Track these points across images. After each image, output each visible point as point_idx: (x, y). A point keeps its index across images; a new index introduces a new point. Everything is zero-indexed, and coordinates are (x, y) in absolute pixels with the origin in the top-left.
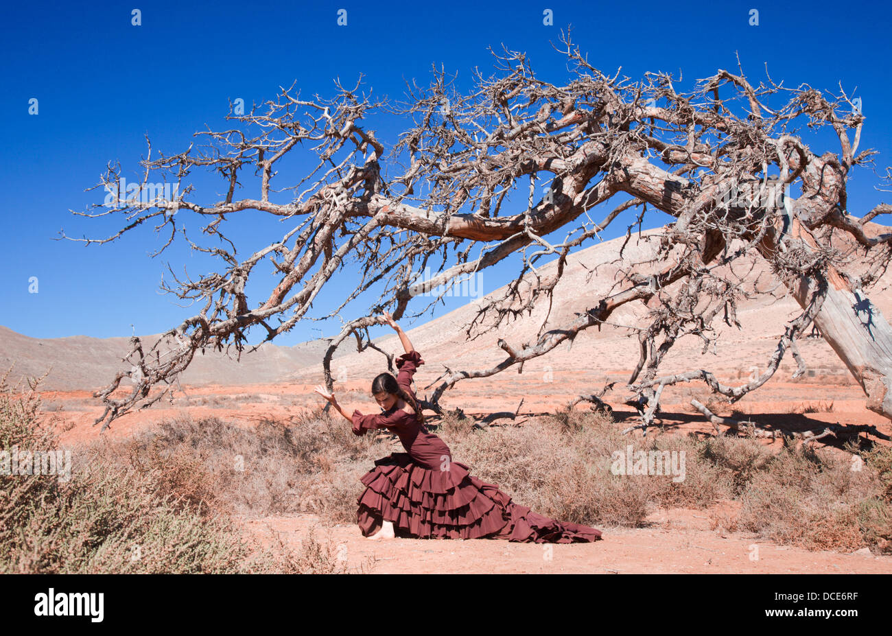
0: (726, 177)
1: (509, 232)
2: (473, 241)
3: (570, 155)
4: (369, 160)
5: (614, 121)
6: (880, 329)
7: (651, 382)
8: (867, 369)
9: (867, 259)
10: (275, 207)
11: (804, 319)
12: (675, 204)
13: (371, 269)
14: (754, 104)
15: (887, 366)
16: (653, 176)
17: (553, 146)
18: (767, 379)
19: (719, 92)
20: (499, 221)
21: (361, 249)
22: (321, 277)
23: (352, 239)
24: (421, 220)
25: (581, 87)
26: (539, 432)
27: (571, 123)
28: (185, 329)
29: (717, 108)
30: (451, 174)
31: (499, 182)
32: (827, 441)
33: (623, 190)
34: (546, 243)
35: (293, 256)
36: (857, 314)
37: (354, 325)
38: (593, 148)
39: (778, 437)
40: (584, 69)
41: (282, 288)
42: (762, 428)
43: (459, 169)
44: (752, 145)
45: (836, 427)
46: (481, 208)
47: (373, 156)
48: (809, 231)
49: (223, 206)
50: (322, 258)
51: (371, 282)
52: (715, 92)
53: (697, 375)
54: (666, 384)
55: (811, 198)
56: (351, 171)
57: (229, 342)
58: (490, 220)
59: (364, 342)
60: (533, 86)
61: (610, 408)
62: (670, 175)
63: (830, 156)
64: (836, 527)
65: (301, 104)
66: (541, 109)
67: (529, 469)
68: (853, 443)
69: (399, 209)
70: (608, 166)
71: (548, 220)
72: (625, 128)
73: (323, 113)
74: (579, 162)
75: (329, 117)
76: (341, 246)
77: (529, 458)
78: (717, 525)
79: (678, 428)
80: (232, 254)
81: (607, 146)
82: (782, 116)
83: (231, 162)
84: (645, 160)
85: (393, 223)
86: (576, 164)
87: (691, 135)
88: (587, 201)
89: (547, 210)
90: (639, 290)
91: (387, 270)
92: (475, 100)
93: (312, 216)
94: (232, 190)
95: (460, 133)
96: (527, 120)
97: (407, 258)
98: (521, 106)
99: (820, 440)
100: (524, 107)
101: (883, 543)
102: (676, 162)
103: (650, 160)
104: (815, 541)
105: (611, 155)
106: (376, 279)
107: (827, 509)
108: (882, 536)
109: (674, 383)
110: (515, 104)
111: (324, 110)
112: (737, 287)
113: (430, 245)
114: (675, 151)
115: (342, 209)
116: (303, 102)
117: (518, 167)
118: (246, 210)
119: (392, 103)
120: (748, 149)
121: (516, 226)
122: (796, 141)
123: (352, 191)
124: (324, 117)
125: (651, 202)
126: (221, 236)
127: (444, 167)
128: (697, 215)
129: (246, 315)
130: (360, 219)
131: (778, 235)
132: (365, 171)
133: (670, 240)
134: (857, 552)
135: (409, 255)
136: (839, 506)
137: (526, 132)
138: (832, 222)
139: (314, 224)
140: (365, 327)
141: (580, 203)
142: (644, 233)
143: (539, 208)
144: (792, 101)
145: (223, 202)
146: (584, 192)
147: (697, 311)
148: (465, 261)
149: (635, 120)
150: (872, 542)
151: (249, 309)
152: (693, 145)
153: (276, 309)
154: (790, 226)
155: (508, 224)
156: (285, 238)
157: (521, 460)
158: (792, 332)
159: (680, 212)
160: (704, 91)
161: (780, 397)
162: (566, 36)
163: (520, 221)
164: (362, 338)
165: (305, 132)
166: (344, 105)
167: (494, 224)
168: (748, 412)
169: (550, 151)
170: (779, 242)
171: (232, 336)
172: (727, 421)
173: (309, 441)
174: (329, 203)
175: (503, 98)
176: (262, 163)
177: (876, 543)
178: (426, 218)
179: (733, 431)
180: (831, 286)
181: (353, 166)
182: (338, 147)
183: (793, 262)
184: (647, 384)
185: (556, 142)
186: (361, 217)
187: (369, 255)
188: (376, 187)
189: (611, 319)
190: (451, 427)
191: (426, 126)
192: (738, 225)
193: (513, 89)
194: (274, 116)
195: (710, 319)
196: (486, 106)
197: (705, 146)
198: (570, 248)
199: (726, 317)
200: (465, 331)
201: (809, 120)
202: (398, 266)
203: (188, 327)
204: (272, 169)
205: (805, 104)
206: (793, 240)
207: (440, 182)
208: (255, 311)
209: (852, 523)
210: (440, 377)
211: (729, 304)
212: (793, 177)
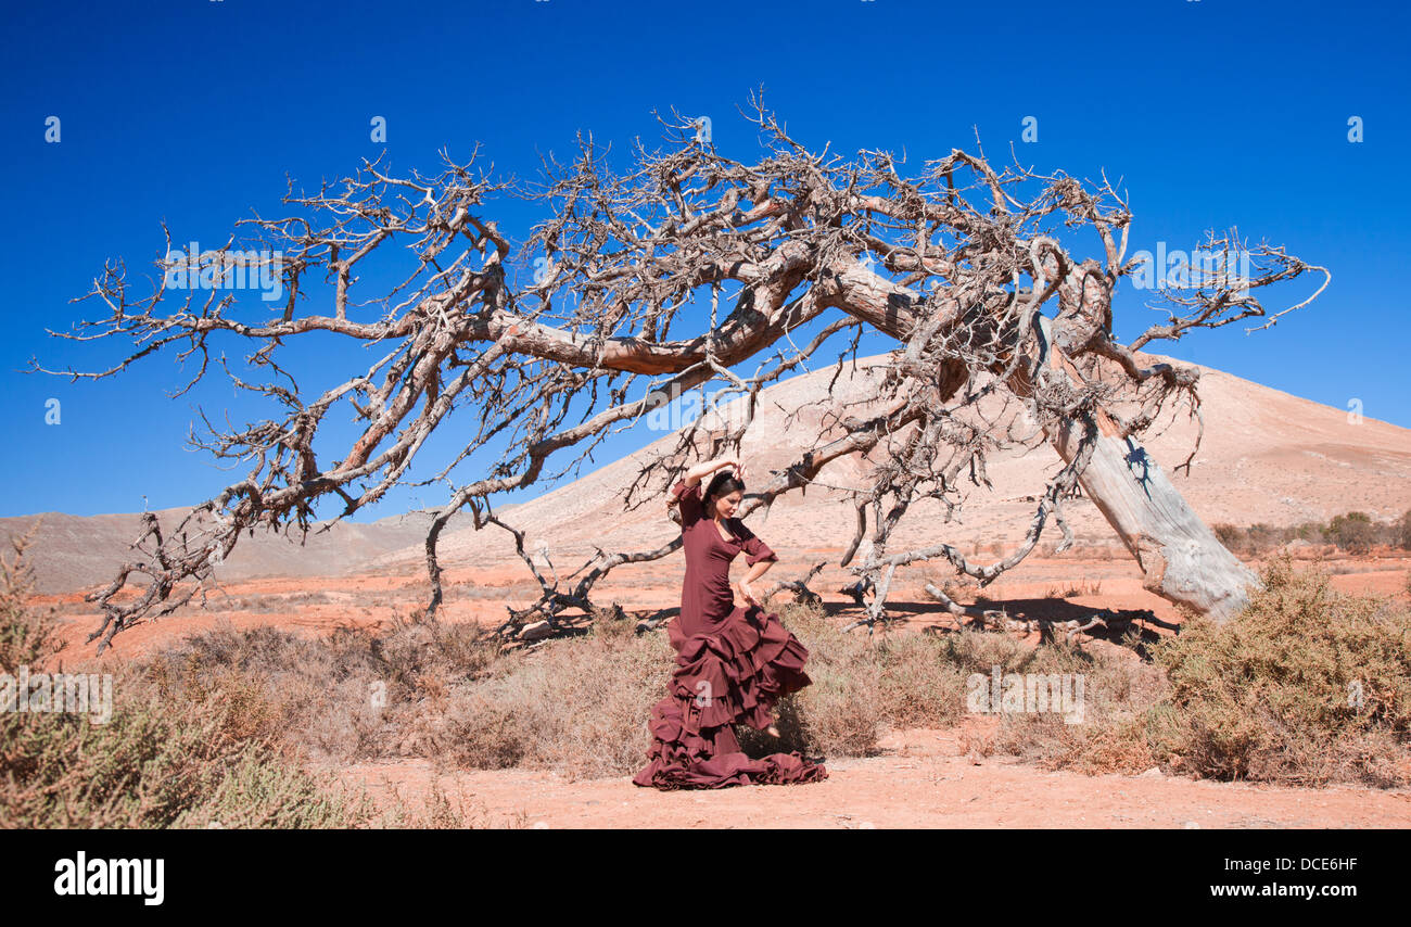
0: (967, 289)
1: (684, 362)
2: (633, 374)
3: (765, 258)
4: (489, 263)
5: (821, 213)
6: (1157, 486)
7: (879, 563)
8: (1143, 537)
9: (1139, 396)
10: (355, 327)
11: (1069, 474)
12: (902, 325)
13: (491, 413)
14: (997, 195)
15: (1168, 533)
16: (874, 288)
17: (742, 246)
18: (1026, 553)
19: (954, 179)
20: (670, 347)
21: (479, 385)
22: (424, 425)
23: (467, 372)
24: (563, 346)
25: (778, 167)
27: (764, 216)
28: (226, 501)
29: (951, 198)
30: (604, 283)
31: (671, 294)
32: (1096, 632)
33: (834, 306)
34: (735, 377)
35: (382, 397)
36: (1130, 467)
37: (469, 491)
38: (796, 249)
39: (1035, 630)
40: (782, 143)
41: (367, 441)
42: (1015, 619)
43: (615, 276)
44: (1000, 248)
45: (1105, 614)
46: (645, 329)
47: (495, 257)
48: (1070, 360)
49: (280, 326)
50: (424, 399)
51: (493, 432)
52: (948, 177)
53: (938, 551)
54: (898, 565)
55: (1070, 317)
56: (464, 278)
57: (289, 518)
58: (658, 346)
59: (484, 514)
60: (714, 165)
61: (820, 600)
62: (891, 285)
63: (1091, 264)
64: (1119, 744)
65: (393, 184)
66: (725, 195)
68: (1133, 634)
69: (533, 330)
70: (815, 275)
71: (736, 347)
72: (836, 223)
73: (425, 196)
74: (775, 268)
75: (434, 202)
76: (451, 381)
78: (969, 750)
79: (906, 621)
80: (293, 393)
81: (813, 247)
82: (1032, 211)
83: (292, 263)
84: (861, 266)
85: (524, 350)
86: (772, 271)
87: (922, 233)
88: (788, 320)
89: (734, 332)
90: (855, 440)
91: (515, 414)
92: (635, 183)
93: (410, 340)
94: (292, 302)
95: (617, 226)
96: (707, 210)
97: (543, 398)
98: (695, 191)
99: (1087, 632)
100: (699, 193)
101: (1176, 760)
102: (903, 268)
103: (870, 267)
104: (1095, 763)
105: (819, 259)
106: (500, 428)
107: (1108, 722)
108: (1174, 752)
109: (909, 562)
110: (687, 188)
111: (426, 192)
112: (987, 435)
113: (574, 381)
114: (901, 255)
115: (452, 330)
116: (395, 181)
117: (696, 273)
118: (314, 331)
119: (522, 185)
120: (994, 253)
121: (692, 355)
122: (1054, 244)
123: (467, 304)
124: (425, 203)
125: (870, 321)
126: (276, 367)
127: (593, 273)
128: (933, 340)
129: (316, 480)
130: (477, 343)
131: (1033, 368)
132: (485, 278)
133: (899, 373)
134: (1145, 773)
135: (546, 394)
136: (1122, 717)
137: (707, 227)
138: (1097, 348)
139: (413, 351)
140: (485, 493)
141: (779, 324)
142: (861, 362)
143: (724, 330)
144: (1045, 192)
145: (279, 320)
146: (783, 308)
147: (936, 466)
148: (622, 403)
149: (849, 212)
150: (1162, 761)
151: (319, 471)
152: (924, 247)
153: (359, 471)
154: (1048, 354)
155: (682, 350)
156: (372, 370)
158: (1055, 492)
159: (910, 336)
160: (934, 176)
161: (1028, 578)
162: (757, 99)
163: (697, 347)
164: (480, 511)
165: (398, 222)
166: (453, 186)
167: (663, 351)
169: (738, 253)
170: (1035, 374)
171: (294, 510)
172: (969, 610)
173: (407, 655)
174: (434, 321)
175: (674, 179)
176: (336, 264)
177: (1167, 761)
178: (571, 343)
179: (979, 624)
180: (1100, 432)
181: (467, 270)
182: (445, 244)
183: (1056, 401)
184: (874, 565)
185: (745, 240)
187: (489, 394)
188: (499, 299)
189: (820, 477)
190: (605, 631)
191: (568, 217)
193: (687, 168)
194: (352, 199)
195: (953, 476)
196: (649, 190)
197: (938, 248)
198: (763, 384)
199: (973, 474)
200: (621, 498)
201: (1066, 217)
202: (530, 409)
203: (230, 498)
204: (350, 274)
205: (1061, 195)
206: (1052, 372)
207: (591, 293)
208: (328, 475)
209: (1138, 737)
210: (590, 562)
211: (976, 457)
212: (1050, 292)
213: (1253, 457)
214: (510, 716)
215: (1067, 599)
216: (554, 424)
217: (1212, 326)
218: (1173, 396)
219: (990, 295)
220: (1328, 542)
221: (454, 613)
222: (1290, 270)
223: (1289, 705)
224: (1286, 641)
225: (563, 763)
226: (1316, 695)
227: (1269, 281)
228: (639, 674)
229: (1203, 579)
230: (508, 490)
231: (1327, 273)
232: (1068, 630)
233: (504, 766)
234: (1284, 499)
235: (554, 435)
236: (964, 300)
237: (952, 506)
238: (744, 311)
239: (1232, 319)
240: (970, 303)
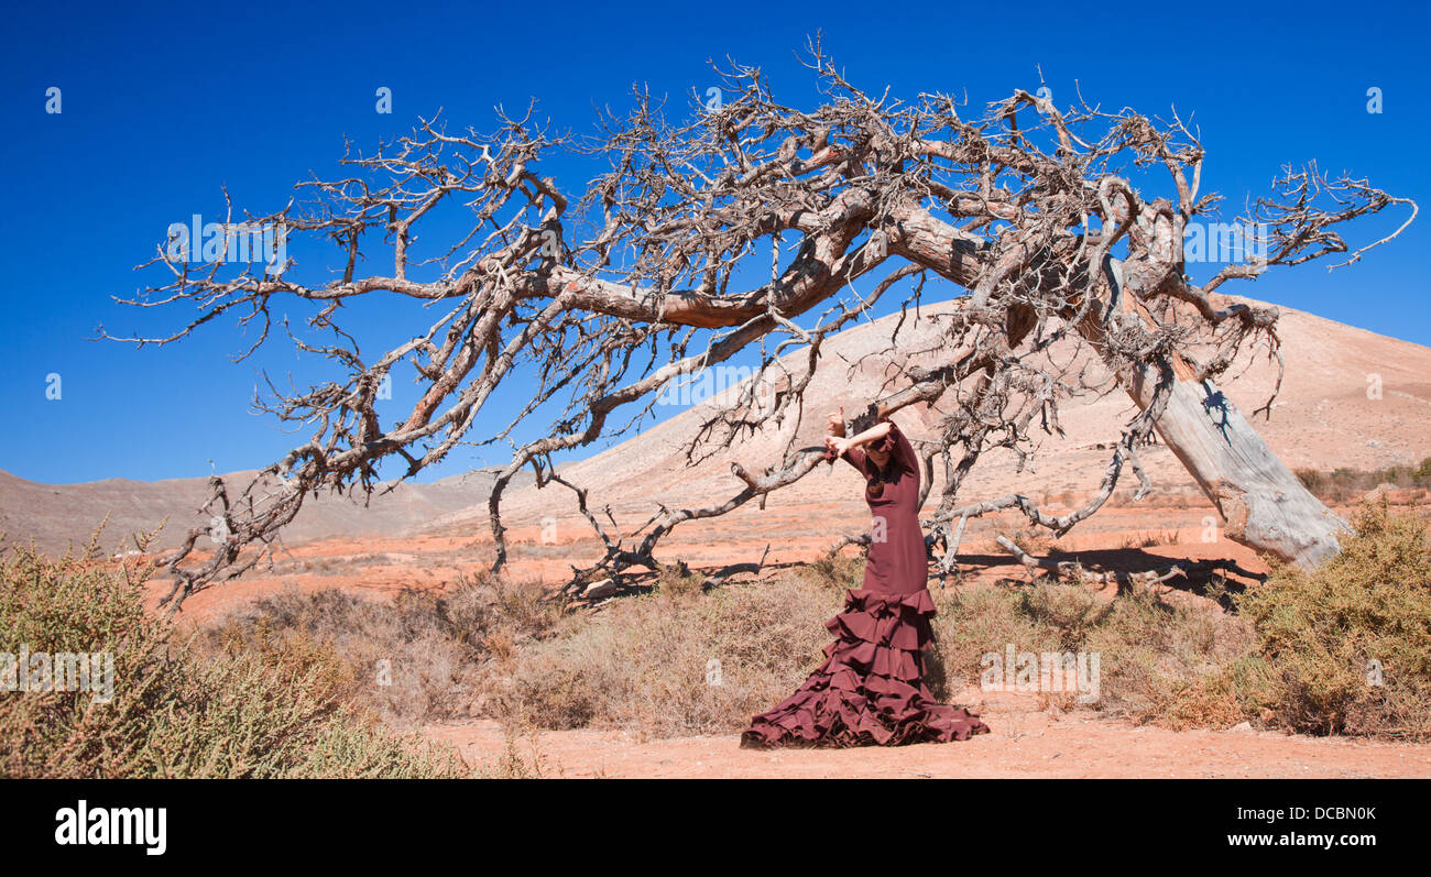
0: (1034, 233)
1: (746, 315)
2: (693, 328)
3: (825, 207)
4: (546, 219)
5: (882, 159)
6: (1238, 431)
7: (950, 514)
8: (1223, 484)
9: (1215, 338)
10: (415, 286)
11: (1145, 421)
12: (967, 271)
13: (552, 370)
14: (1063, 135)
15: (1249, 479)
16: (938, 234)
17: (802, 195)
18: (1101, 503)
19: (1017, 119)
20: (731, 299)
21: (538, 343)
22: (486, 383)
23: (527, 329)
24: (624, 301)
25: (837, 113)
26: (800, 590)
27: (823, 164)
28: (291, 463)
29: (1015, 140)
30: (663, 236)
31: (732, 246)
32: (1176, 583)
33: (898, 253)
34: (798, 328)
35: (443, 356)
36: (1208, 412)
37: (531, 450)
38: (857, 197)
39: (1112, 581)
40: (840, 89)
41: (429, 401)
42: (1090, 570)
43: (673, 229)
44: (1067, 190)
45: (1184, 564)
46: (705, 282)
47: (552, 212)
48: (1142, 303)
49: (340, 287)
50: (484, 358)
51: (553, 390)
52: (1011, 119)
53: (1010, 501)
54: (970, 516)
55: (1142, 259)
56: (523, 234)
57: (353, 480)
58: (719, 298)
59: (546, 473)
60: (771, 114)
62: (956, 230)
63: (1162, 204)
64: (1206, 698)
65: (449, 142)
66: (784, 144)
67: (789, 641)
68: (1217, 584)
69: (593, 286)
70: (877, 222)
71: (798, 298)
72: (898, 169)
73: (482, 153)
74: (836, 216)
75: (491, 159)
76: (512, 339)
77: (789, 626)
78: (1048, 705)
79: (978, 574)
80: (354, 355)
81: (874, 194)
82: (1100, 150)
83: (350, 224)
84: (924, 212)
85: (584, 306)
86: (833, 219)
87: (986, 177)
88: (851, 269)
89: (795, 283)
90: (920, 389)
91: (576, 371)
92: (692, 134)
93: (470, 299)
94: (352, 262)
95: (674, 178)
96: (765, 159)
97: (603, 354)
98: (753, 140)
99: (1166, 583)
100: (756, 142)
101: (1268, 713)
102: (968, 213)
103: (933, 212)
104: (1181, 718)
105: (881, 206)
106: (560, 385)
107: (1193, 675)
108: (1265, 705)
109: (980, 513)
110: (744, 138)
111: (483, 149)
112: (1059, 381)
113: (634, 335)
114: (966, 200)
115: (512, 287)
116: (452, 139)
117: (755, 224)
118: (374, 292)
119: (578, 139)
120: (1061, 195)
121: (754, 307)
122: (1123, 184)
123: (525, 261)
124: (483, 160)
125: (934, 268)
126: (337, 329)
127: (652, 226)
128: (1000, 286)
129: (379, 441)
131: (1104, 310)
132: (542, 234)
133: (966, 320)
134: (1235, 728)
135: (606, 350)
136: (1208, 670)
137: (765, 177)
138: (1169, 290)
139: (473, 310)
140: (547, 452)
141: (841, 273)
142: (926, 310)
143: (785, 280)
144: (1113, 130)
145: (340, 281)
146: (845, 257)
147: (1007, 415)
148: (683, 356)
149: (910, 157)
150: (1253, 714)
151: (382, 432)
152: (988, 191)
153: (421, 431)
154: (1119, 297)
155: (743, 303)
156: (433, 330)
157: (778, 628)
158: (1131, 439)
159: (976, 282)
160: (997, 118)
161: (1101, 528)
162: (815, 44)
163: (759, 299)
164: (542, 469)
165: (455, 180)
166: (510, 142)
167: (724, 304)
168: (1069, 549)
169: (798, 202)
170: (1106, 318)
171: (357, 472)
172: (1043, 562)
173: (472, 616)
174: (494, 279)
175: (731, 129)
176: (395, 224)
177: (1258, 715)
178: (631, 298)
179: (1053, 575)
180: (1176, 376)
181: (525, 227)
182: (502, 201)
183: (1130, 346)
184: (944, 517)
185: (806, 189)
186: (538, 299)
187: (549, 351)
188: (557, 255)
190: (671, 588)
191: (625, 171)
192: (1054, 297)
193: (744, 118)
194: (409, 158)
195: (1024, 425)
196: (706, 141)
197: (1002, 192)
198: (825, 334)
199: (1044, 422)
200: (683, 453)
201: (1136, 157)
202: (591, 365)
203: (295, 461)
204: (409, 234)
205: (1130, 135)
206: (1125, 315)
207: (650, 247)
208: (390, 436)
209: (1226, 691)
210: (653, 519)
211: (1047, 404)
212: (1119, 234)
213: (1336, 399)
214: (580, 676)
215: (1144, 549)
216: (615, 380)
217: (1291, 264)
218: (1252, 336)
219: (1058, 238)
220: (1419, 486)
221: (518, 572)
222: (1374, 203)
223: (1388, 656)
224: (1381, 590)
225: (633, 723)
226: (1417, 646)
227: (1351, 215)
228: (708, 633)
229: (1288, 525)
230: (570, 448)
231: (1414, 205)
232: (1147, 581)
233: (574, 726)
234: (1370, 442)
235: (615, 391)
236: (1031, 244)
237: (1024, 456)
238: (805, 260)
239: (1312, 256)
240: (1037, 247)
